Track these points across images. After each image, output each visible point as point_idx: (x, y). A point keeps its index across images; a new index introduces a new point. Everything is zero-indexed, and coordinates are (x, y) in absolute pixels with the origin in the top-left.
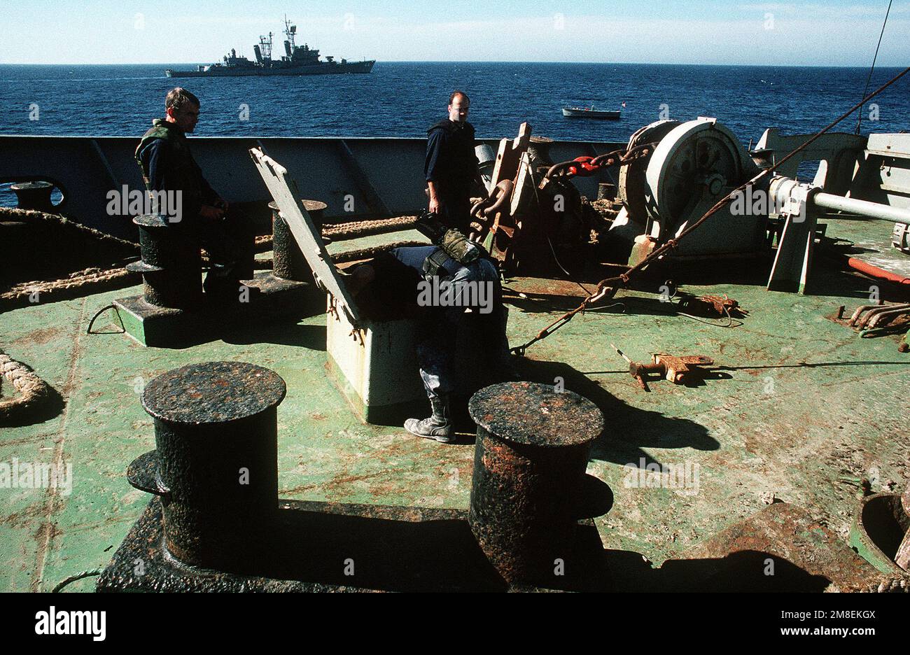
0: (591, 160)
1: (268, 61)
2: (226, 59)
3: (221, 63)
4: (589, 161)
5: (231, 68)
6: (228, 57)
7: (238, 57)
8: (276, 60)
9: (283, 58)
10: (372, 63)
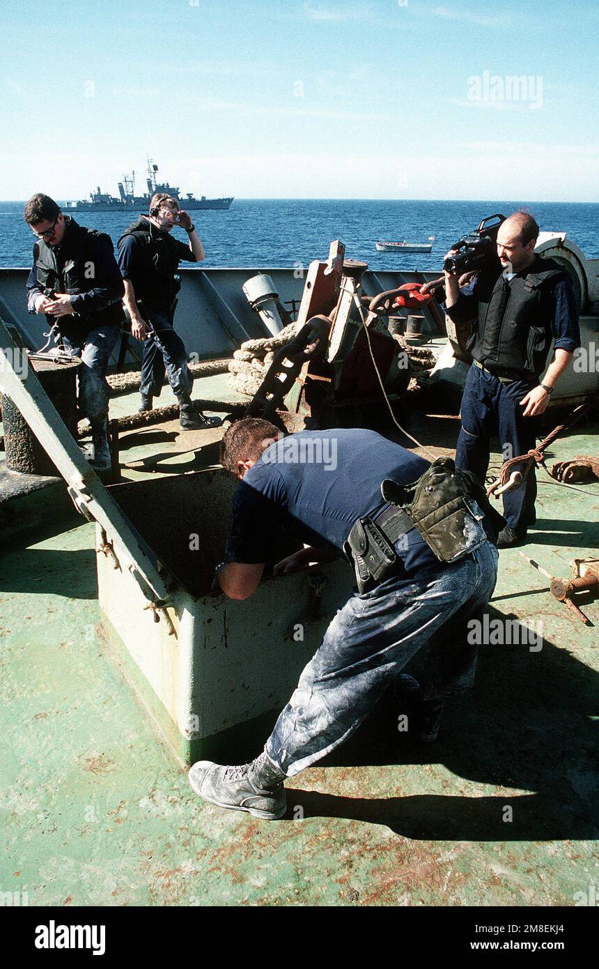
0: (420, 288)
1: (130, 198)
2: (91, 196)
3: (87, 199)
4: (418, 289)
5: (96, 204)
6: (93, 194)
7: (102, 193)
8: (139, 197)
9: (145, 195)
10: (230, 200)
